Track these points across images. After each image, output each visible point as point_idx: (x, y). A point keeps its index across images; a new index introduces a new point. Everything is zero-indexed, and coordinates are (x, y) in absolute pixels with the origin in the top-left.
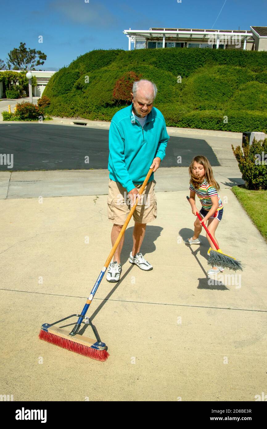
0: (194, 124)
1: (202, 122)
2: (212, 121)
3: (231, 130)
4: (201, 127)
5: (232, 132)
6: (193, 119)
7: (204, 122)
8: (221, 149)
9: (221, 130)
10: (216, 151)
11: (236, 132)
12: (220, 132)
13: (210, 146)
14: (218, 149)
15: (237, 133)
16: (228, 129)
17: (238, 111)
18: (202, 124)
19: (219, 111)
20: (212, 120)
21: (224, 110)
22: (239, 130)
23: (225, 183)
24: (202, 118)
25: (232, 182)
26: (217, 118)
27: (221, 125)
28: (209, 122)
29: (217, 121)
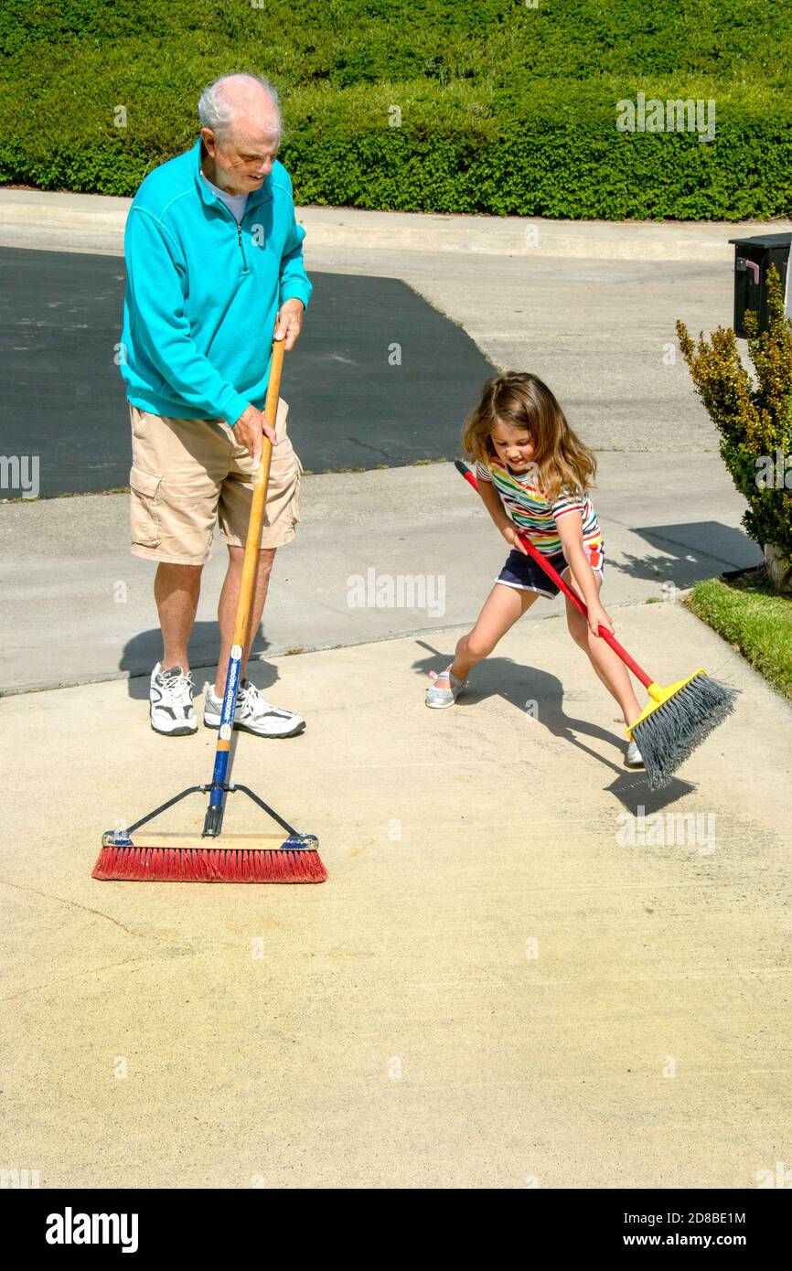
0: (315, 174)
1: (366, 162)
2: (424, 156)
3: (547, 207)
4: (357, 195)
5: (552, 217)
6: (309, 144)
7: (373, 162)
8: (527, 333)
9: (483, 208)
10: (499, 349)
11: (578, 217)
12: (481, 220)
13: (449, 323)
14: (503, 336)
15: (584, 226)
16: (527, 202)
17: (576, 84)
18: (364, 173)
19: (458, 88)
20: (424, 148)
21: (490, 83)
22: (592, 206)
23: (626, 562)
24: (360, 138)
25: (667, 555)
26: (453, 135)
27: (481, 179)
28: (406, 159)
29: (459, 156)
